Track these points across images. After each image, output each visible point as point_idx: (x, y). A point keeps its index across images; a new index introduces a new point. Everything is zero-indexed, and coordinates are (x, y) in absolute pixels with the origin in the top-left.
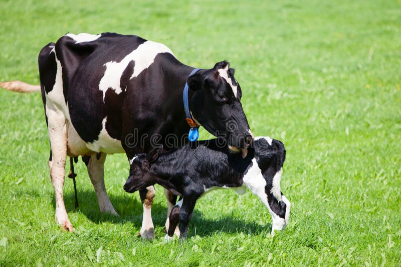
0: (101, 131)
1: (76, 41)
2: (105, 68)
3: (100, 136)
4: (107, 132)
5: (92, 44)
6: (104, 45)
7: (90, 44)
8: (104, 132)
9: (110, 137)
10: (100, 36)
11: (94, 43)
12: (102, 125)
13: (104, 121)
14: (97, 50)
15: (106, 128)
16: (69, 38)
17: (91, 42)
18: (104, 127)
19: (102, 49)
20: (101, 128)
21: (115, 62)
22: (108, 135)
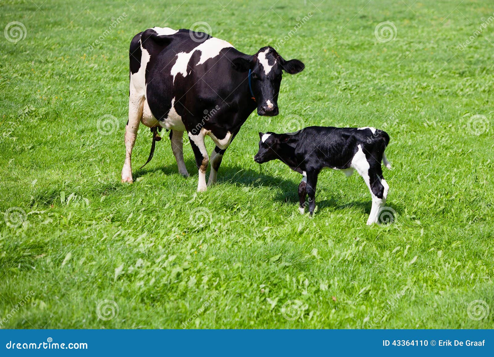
0: (171, 110)
1: (158, 34)
2: (177, 57)
3: (169, 114)
4: (175, 110)
5: (169, 37)
6: (178, 39)
7: (167, 37)
8: (173, 110)
9: (177, 114)
10: (178, 31)
11: (171, 37)
12: (171, 104)
13: (173, 101)
14: (173, 43)
15: (174, 107)
16: (153, 31)
17: (169, 36)
18: (173, 105)
19: (176, 42)
20: (170, 107)
21: (185, 53)
22: (176, 113)
